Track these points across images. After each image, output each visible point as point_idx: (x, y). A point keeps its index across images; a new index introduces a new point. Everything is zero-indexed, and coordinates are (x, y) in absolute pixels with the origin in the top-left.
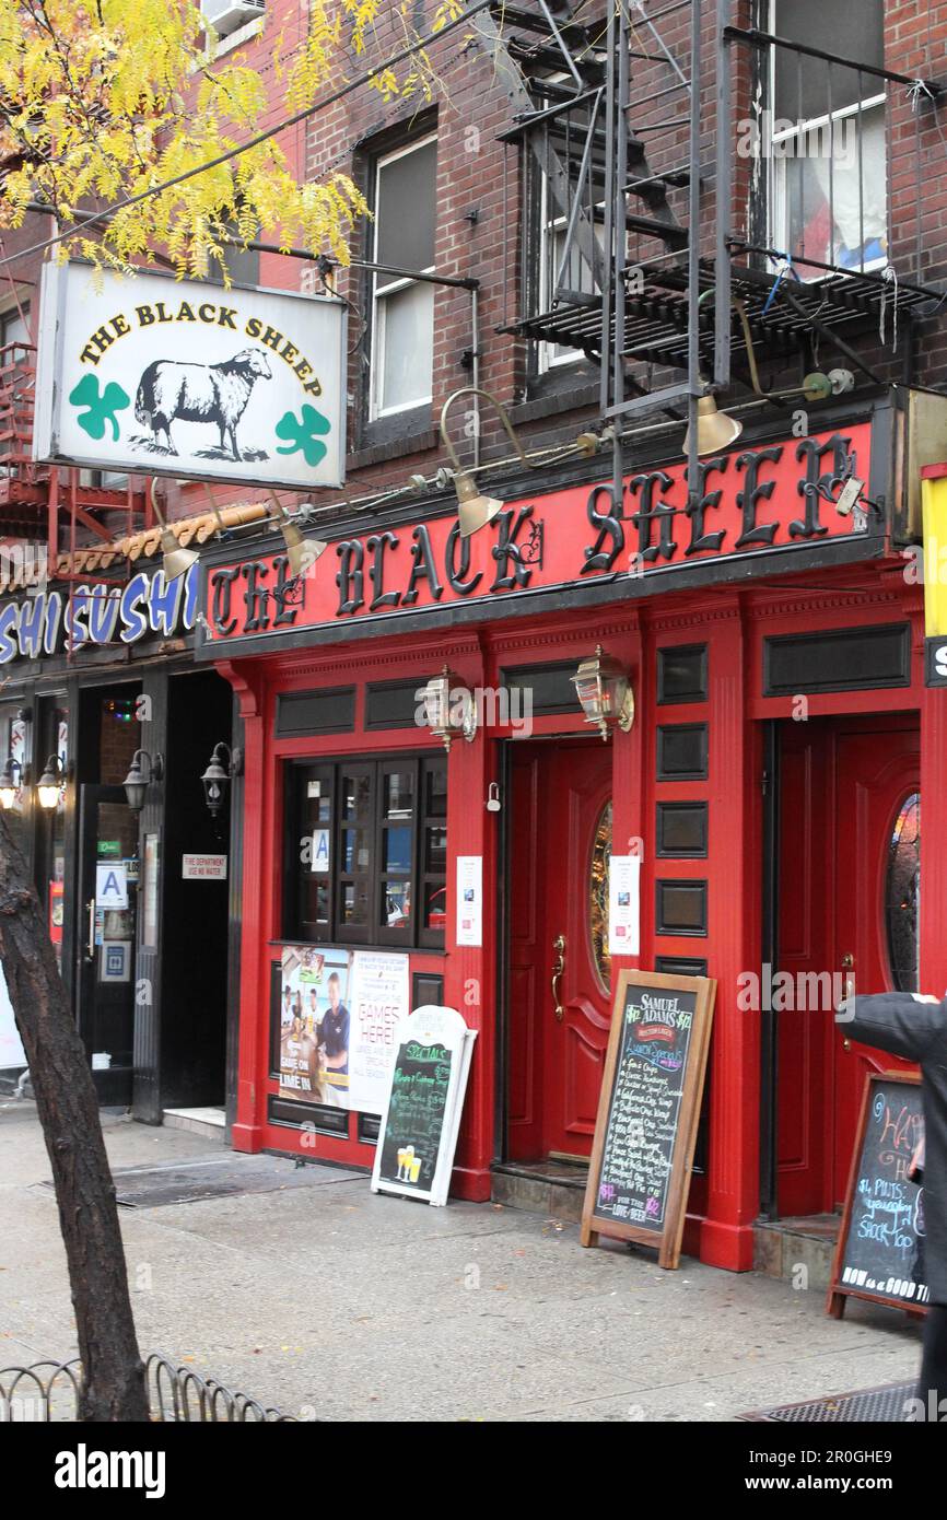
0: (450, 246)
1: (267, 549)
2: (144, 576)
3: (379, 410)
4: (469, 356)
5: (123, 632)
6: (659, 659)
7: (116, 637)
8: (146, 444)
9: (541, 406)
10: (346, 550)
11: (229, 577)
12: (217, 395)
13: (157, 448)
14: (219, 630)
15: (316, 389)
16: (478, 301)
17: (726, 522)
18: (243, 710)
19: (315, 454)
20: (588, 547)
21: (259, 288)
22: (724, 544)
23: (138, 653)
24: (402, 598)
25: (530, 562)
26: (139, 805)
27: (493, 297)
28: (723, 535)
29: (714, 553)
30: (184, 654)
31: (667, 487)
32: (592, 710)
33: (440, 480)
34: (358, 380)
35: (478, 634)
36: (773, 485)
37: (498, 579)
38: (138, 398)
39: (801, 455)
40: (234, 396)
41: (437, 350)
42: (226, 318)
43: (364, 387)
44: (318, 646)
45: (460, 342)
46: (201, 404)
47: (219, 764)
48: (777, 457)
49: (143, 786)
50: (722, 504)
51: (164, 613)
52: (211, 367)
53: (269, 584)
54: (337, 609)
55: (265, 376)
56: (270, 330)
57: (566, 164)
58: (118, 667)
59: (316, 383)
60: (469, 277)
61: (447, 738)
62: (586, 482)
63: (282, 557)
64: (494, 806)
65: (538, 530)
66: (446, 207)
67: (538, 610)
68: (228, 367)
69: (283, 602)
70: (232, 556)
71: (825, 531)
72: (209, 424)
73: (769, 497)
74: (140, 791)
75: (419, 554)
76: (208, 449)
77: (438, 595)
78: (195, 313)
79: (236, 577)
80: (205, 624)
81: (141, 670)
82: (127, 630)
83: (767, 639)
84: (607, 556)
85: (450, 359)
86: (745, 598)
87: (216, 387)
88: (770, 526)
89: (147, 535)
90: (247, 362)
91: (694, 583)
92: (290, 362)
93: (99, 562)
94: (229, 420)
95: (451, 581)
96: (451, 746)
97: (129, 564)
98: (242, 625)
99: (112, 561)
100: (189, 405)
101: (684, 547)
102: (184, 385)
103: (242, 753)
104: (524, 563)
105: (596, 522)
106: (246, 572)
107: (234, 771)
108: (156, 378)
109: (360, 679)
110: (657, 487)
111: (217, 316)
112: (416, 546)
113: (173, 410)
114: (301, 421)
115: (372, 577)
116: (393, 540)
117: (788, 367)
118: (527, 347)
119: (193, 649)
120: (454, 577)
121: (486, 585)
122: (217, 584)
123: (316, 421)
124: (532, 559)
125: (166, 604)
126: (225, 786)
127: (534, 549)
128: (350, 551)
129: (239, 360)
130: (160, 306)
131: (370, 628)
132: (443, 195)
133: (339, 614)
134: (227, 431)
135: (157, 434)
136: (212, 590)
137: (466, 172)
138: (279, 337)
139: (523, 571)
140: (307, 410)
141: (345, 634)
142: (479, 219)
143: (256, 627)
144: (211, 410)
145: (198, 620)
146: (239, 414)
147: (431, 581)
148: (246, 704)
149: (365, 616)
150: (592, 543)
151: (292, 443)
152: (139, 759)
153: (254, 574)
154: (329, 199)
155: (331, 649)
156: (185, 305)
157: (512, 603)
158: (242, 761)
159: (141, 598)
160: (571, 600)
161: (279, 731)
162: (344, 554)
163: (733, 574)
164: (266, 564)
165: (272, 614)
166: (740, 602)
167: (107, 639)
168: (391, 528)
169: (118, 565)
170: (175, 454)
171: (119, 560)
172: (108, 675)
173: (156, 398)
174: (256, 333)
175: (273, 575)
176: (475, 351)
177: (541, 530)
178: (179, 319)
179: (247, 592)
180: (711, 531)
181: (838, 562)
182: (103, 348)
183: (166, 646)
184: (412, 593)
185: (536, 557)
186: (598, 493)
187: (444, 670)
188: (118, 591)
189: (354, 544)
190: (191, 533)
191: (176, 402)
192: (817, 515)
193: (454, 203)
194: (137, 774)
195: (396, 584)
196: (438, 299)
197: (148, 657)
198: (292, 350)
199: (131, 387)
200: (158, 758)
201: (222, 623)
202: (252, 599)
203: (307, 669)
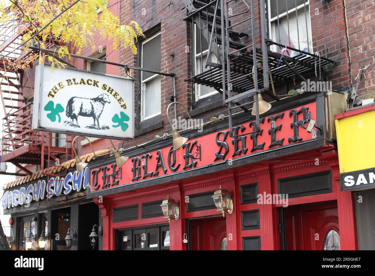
0: (166, 65)
1: (109, 161)
2: (71, 173)
3: (144, 118)
4: (173, 97)
5: (64, 191)
6: (241, 189)
7: (62, 193)
8: (69, 124)
9: (197, 111)
10: (135, 160)
11: (98, 171)
12: (93, 108)
13: (73, 125)
14: (94, 188)
15: (125, 107)
16: (175, 80)
17: (265, 140)
18: (102, 214)
19: (125, 127)
20: (216, 152)
21: (106, 75)
22: (265, 146)
23: (69, 198)
24: (154, 174)
25: (197, 159)
26: (70, 246)
27: (180, 79)
28: (264, 144)
29: (262, 151)
30: (84, 197)
31: (243, 130)
32: (219, 207)
33: (164, 137)
34: (138, 109)
35: (179, 185)
36: (281, 126)
37: (186, 165)
38: (67, 109)
39: (291, 115)
40: (98, 109)
41: (162, 97)
42: (95, 84)
43: (139, 111)
44: (126, 191)
45: (169, 94)
46: (88, 111)
47: (95, 231)
48: (282, 117)
49: (71, 240)
50: (263, 134)
51: (77, 184)
52: (91, 99)
53: (110, 173)
54: (132, 179)
55: (108, 102)
56: (110, 88)
57: (207, 25)
58: (63, 202)
59: (125, 105)
60: (172, 73)
61: (169, 219)
62: (215, 131)
63: (114, 164)
64: (186, 241)
65: (199, 148)
66: (164, 53)
67: (200, 174)
68: (96, 99)
69: (114, 178)
70: (98, 165)
71: (301, 139)
72: (90, 117)
73: (280, 130)
74: (70, 242)
75: (159, 159)
76: (90, 125)
77: (166, 172)
78: (86, 82)
79: (99, 171)
80: (90, 187)
81: (70, 203)
82: (66, 191)
83: (279, 180)
84: (223, 155)
85: (167, 99)
86: (271, 166)
87: (92, 106)
88: (281, 139)
89: (72, 161)
90: (102, 98)
91: (254, 161)
92: (116, 98)
93: (57, 170)
94: (97, 116)
95: (170, 167)
96: (171, 222)
97: (66, 170)
98: (101, 187)
99: (61, 169)
100: (84, 111)
101: (250, 149)
102: (82, 105)
103: (102, 228)
104: (194, 159)
105: (219, 144)
106: (103, 169)
107: (100, 234)
108: (73, 102)
109: (140, 202)
110: (240, 131)
111: (93, 83)
112: (158, 157)
113: (78, 113)
114: (120, 117)
115: (143, 168)
116: (150, 155)
117: (281, 90)
118: (191, 93)
119: (86, 195)
120: (171, 166)
121: (182, 167)
122: (94, 173)
123: (125, 117)
124: (197, 158)
125: (78, 182)
126: (97, 239)
127: (198, 154)
128: (136, 160)
129: (100, 97)
130: (74, 80)
131: (143, 184)
132: (163, 49)
133: (133, 181)
134: (96, 120)
135: (73, 120)
136: (92, 176)
137: (170, 41)
138: (113, 90)
139: (194, 162)
140: (122, 113)
141: (135, 187)
142: (175, 55)
143: (106, 187)
144: (91, 113)
145: (88, 185)
146: (100, 114)
147: (163, 168)
148: (103, 212)
149: (141, 181)
150: (218, 151)
151: (117, 124)
152: (70, 231)
153: (105, 170)
154: (129, 30)
155: (131, 192)
156: (82, 80)
157: (191, 173)
158: (102, 230)
159: (70, 180)
160: (211, 170)
161: (114, 220)
162: (134, 161)
163: (269, 157)
164: (109, 166)
165: (111, 182)
166: (270, 167)
167: (60, 193)
168: (150, 151)
169: (63, 170)
170: (79, 127)
171: (63, 169)
172: (60, 206)
173: (73, 109)
174: (105, 89)
175: (111, 170)
176: (175, 96)
177: (200, 148)
178: (80, 84)
179: (103, 176)
180: (260, 143)
181: (307, 149)
182: (55, 93)
183: (78, 195)
184: (157, 172)
185: (198, 157)
186: (219, 134)
187: (168, 197)
188: (63, 179)
189: (137, 158)
190: (85, 159)
191: (79, 110)
192: (298, 134)
193: (167, 51)
194: (69, 236)
195: (152, 170)
196: (162, 82)
197: (72, 199)
198: (117, 94)
199: (65, 105)
200: (76, 231)
201: (95, 186)
202: (105, 178)
203: (123, 200)
